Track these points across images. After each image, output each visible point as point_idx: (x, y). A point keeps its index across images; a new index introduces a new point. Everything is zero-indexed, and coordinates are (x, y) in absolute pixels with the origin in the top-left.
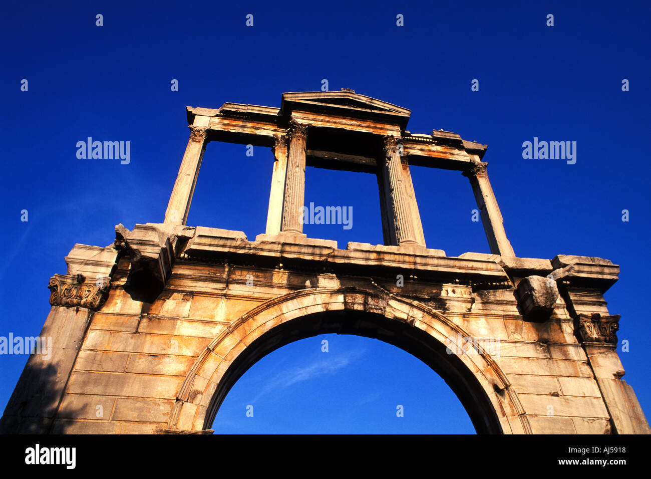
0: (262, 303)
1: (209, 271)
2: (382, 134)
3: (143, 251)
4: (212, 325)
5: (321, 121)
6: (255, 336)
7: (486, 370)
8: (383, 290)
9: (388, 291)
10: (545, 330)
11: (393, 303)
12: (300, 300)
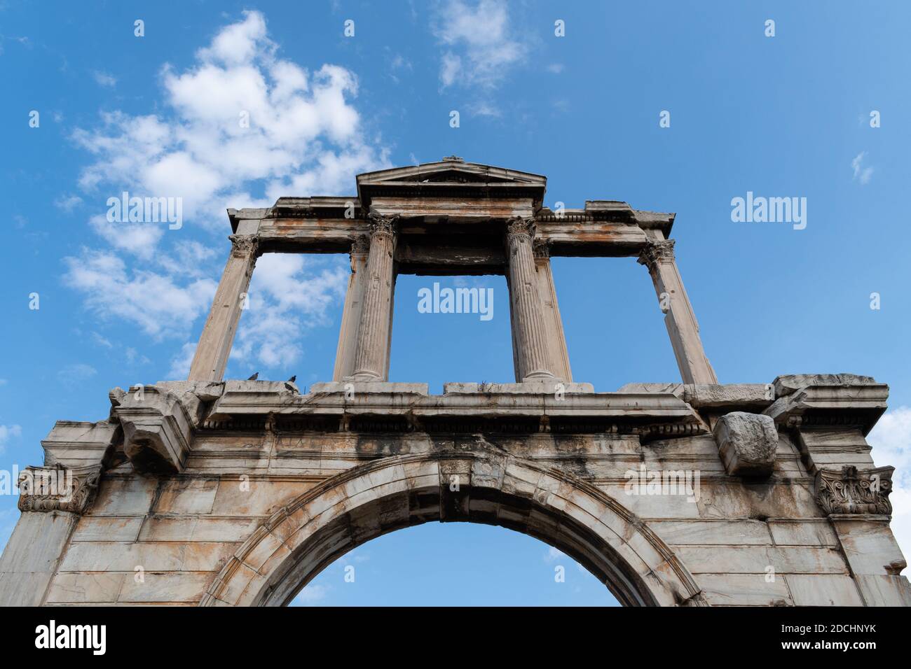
0: (318, 484)
1: (244, 443)
2: (504, 216)
3: (138, 423)
4: (244, 523)
5: (414, 209)
6: (305, 534)
7: (660, 568)
8: (499, 451)
9: (506, 451)
10: (763, 499)
11: (513, 470)
12: (373, 475)
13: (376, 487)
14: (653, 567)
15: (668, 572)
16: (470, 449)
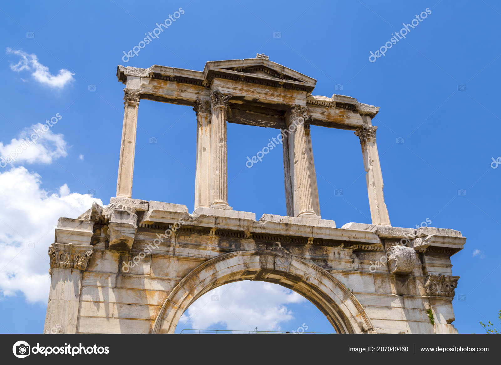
0: (202, 264)
2: (289, 103)
3: (123, 231)
4: (168, 281)
5: (239, 90)
6: (199, 289)
7: (357, 316)
8: (288, 252)
9: (291, 252)
10: (403, 286)
11: (294, 263)
12: (228, 260)
13: (230, 267)
14: (354, 314)
15: (360, 318)
16: (274, 250)
